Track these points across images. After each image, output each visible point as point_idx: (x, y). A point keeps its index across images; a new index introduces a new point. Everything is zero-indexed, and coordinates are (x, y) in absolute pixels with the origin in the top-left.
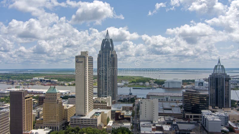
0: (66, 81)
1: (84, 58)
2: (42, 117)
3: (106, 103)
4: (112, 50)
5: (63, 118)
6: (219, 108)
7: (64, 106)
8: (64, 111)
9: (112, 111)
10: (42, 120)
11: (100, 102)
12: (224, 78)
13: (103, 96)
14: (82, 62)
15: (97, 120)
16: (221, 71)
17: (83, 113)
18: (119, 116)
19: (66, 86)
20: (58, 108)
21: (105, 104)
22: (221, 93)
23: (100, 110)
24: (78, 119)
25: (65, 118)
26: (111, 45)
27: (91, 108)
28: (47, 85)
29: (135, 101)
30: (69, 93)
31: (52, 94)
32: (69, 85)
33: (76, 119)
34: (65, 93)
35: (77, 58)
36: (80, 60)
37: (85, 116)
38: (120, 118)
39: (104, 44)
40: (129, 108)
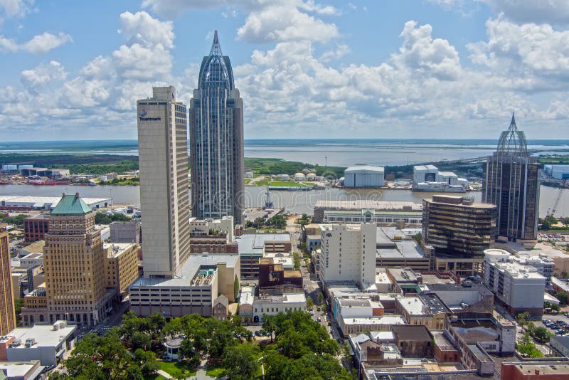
0: (92, 172)
1: (162, 107)
2: (44, 285)
3: (223, 236)
4: (231, 89)
5: (107, 285)
6: (509, 239)
7: (106, 250)
8: (106, 264)
9: (242, 257)
10: (44, 294)
11: (205, 234)
12: (527, 163)
13: (208, 216)
14: (159, 119)
15: (210, 290)
16: (518, 147)
17: (165, 270)
18: (270, 275)
19: (93, 185)
20: (90, 260)
21: (222, 240)
22: (516, 203)
23: (210, 257)
24: (152, 290)
25: (112, 283)
26: (226, 75)
27: (184, 254)
28: (42, 184)
29: (286, 225)
30: (106, 204)
31: (69, 218)
32: (102, 183)
33: (147, 290)
34: (95, 206)
35: (142, 106)
36: (151, 114)
37: (170, 277)
38: (274, 280)
39: (206, 71)
40: (283, 246)
